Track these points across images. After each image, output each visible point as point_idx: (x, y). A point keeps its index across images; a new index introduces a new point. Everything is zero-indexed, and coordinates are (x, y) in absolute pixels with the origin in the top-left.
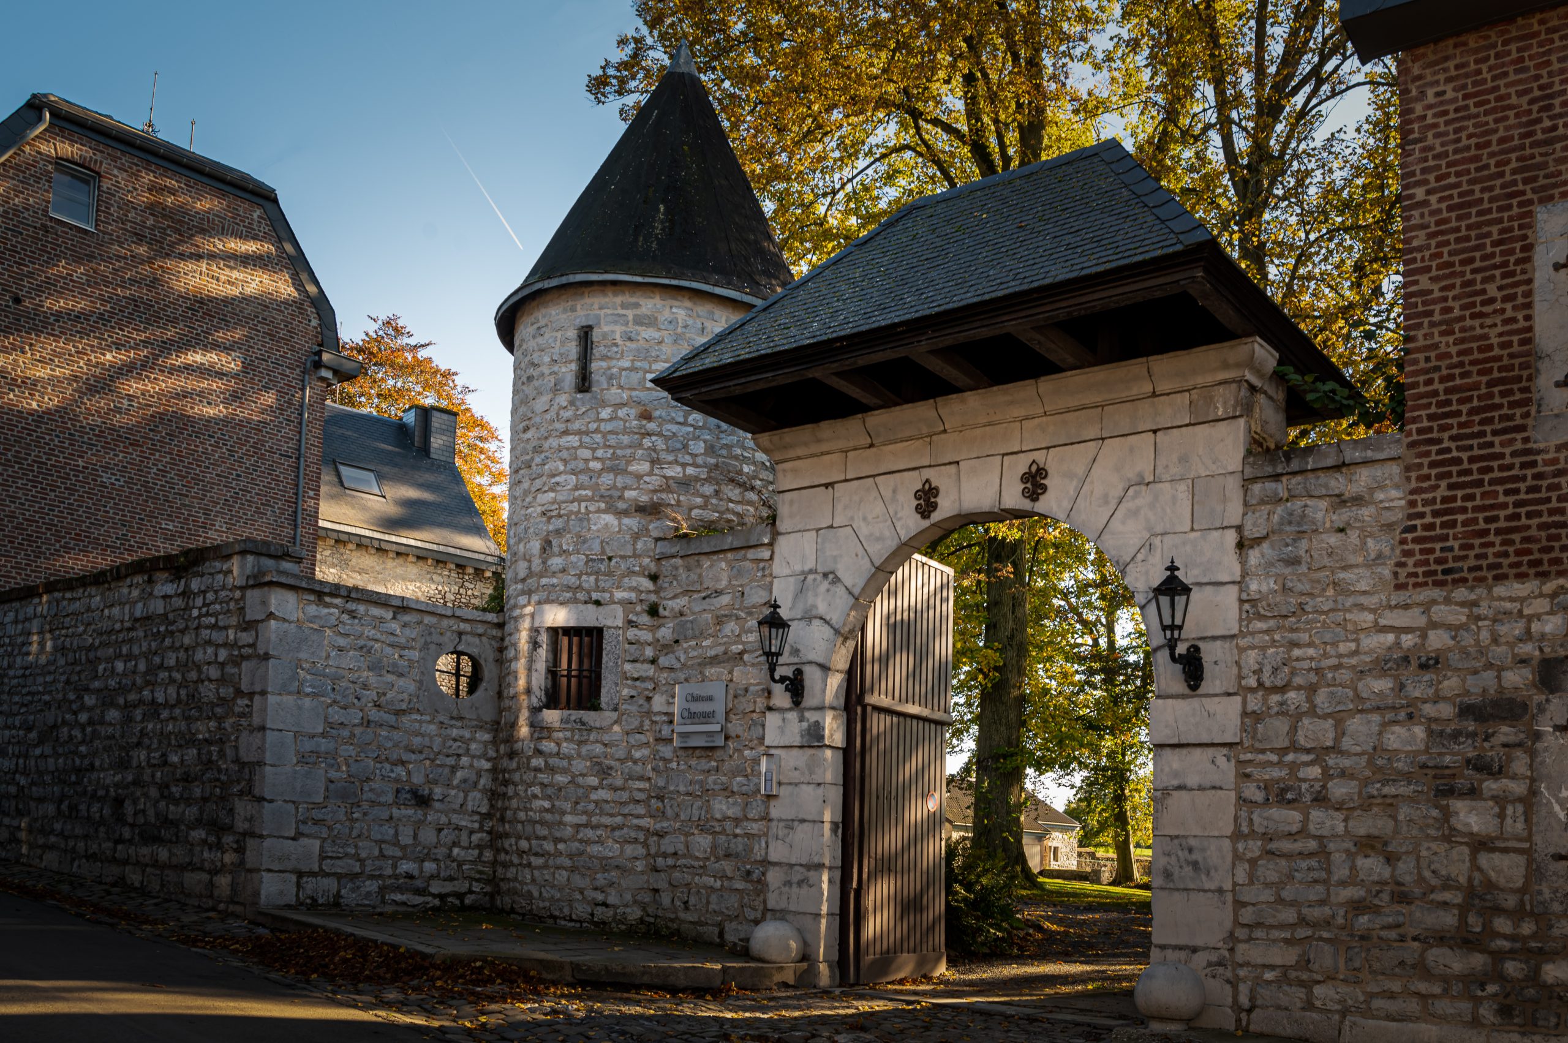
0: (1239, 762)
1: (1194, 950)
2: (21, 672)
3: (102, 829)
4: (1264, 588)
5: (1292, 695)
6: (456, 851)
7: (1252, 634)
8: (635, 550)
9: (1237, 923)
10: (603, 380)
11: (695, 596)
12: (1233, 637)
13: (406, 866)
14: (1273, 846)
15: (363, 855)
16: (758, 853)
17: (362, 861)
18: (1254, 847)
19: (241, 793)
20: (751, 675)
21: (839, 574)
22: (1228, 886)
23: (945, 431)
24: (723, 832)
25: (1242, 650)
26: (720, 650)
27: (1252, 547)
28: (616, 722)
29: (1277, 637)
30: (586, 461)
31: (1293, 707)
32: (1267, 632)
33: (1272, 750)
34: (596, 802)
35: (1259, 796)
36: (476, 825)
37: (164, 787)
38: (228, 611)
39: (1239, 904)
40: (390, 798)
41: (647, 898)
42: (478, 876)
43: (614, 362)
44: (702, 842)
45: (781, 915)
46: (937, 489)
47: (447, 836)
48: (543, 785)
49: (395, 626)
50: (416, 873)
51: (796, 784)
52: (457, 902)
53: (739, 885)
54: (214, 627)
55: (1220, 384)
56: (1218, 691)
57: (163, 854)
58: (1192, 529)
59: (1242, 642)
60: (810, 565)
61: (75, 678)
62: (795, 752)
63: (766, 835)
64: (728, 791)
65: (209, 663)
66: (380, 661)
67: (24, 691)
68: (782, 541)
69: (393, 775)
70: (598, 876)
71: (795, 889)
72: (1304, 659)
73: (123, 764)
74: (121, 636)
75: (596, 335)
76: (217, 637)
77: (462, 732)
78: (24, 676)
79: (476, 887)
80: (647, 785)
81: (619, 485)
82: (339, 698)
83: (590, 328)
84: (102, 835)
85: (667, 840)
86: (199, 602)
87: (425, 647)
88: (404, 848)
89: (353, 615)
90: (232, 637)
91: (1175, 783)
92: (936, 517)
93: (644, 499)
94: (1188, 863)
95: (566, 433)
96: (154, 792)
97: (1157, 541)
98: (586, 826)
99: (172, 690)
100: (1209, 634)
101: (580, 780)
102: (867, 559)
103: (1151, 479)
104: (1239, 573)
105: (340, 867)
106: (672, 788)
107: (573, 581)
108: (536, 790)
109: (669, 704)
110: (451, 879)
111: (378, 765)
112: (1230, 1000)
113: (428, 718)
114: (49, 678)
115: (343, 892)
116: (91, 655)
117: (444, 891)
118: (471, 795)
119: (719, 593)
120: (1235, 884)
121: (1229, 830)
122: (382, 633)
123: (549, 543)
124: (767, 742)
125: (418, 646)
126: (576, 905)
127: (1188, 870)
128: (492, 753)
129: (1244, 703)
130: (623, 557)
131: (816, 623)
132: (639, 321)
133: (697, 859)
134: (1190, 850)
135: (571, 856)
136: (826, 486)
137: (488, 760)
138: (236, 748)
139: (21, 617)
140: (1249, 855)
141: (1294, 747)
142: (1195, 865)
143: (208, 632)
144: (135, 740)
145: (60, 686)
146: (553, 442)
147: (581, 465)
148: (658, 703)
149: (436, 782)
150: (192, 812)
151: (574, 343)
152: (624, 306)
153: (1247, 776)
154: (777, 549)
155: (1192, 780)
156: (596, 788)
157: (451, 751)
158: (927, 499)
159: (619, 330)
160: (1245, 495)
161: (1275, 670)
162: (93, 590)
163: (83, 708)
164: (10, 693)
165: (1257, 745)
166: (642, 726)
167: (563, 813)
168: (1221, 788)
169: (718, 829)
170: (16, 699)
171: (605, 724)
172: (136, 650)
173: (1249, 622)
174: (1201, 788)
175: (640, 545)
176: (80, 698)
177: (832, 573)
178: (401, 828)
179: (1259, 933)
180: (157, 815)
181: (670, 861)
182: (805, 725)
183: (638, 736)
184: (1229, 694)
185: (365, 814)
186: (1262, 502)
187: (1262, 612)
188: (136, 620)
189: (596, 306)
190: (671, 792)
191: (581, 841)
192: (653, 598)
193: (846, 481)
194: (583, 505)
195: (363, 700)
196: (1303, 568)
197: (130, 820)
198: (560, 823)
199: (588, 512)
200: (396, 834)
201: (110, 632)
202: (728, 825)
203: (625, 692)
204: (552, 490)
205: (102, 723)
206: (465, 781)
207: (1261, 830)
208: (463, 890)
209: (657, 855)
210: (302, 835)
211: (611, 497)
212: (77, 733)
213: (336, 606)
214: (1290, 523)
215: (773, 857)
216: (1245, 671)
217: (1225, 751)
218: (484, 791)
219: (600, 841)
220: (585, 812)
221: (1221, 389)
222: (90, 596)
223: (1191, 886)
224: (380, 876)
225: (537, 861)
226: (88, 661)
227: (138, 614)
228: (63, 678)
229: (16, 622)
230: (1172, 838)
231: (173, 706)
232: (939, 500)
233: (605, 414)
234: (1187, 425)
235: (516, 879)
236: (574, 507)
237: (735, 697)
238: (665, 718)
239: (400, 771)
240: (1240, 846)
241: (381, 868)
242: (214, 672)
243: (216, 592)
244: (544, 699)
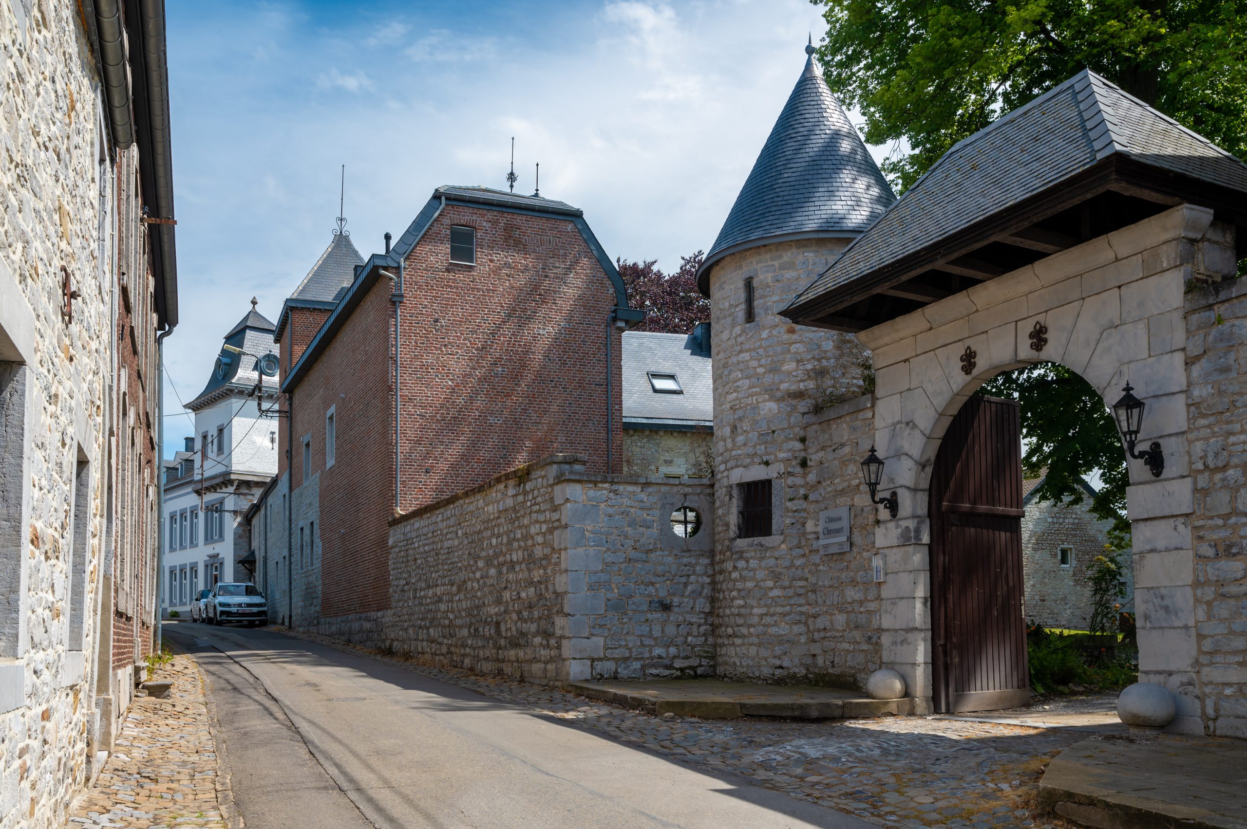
0: (1195, 528)
1: (1170, 674)
2: (446, 551)
3: (491, 642)
4: (1204, 393)
5: (1231, 472)
6: (690, 639)
7: (1198, 429)
8: (789, 423)
9: (1201, 652)
10: (762, 312)
11: (829, 449)
12: (1183, 433)
13: (657, 651)
14: (1222, 590)
15: (631, 645)
16: (875, 624)
17: (630, 649)
18: (1209, 593)
19: (558, 613)
20: (863, 500)
21: (916, 422)
22: (1191, 623)
23: (977, 311)
24: (853, 611)
25: (1190, 442)
26: (845, 484)
27: (1194, 363)
28: (783, 542)
29: (1216, 429)
30: (755, 368)
31: (1232, 482)
32: (1208, 426)
33: (1218, 516)
34: (773, 598)
35: (1211, 552)
36: (702, 621)
37: (519, 613)
38: (546, 500)
39: (1201, 637)
40: (645, 607)
41: (809, 661)
42: (705, 655)
43: (768, 299)
44: (840, 619)
45: (891, 666)
46: (975, 353)
47: (683, 630)
48: (739, 590)
49: (643, 496)
50: (664, 655)
51: (897, 573)
52: (692, 673)
53: (865, 647)
54: (537, 512)
55: (1164, 243)
56: (1175, 475)
57: (521, 654)
58: (1150, 356)
59: (1191, 436)
60: (897, 418)
61: (473, 551)
62: (895, 550)
63: (879, 610)
64: (854, 583)
65: (537, 534)
66: (634, 520)
67: (449, 562)
68: (879, 404)
69: (647, 592)
70: (776, 648)
71: (899, 647)
72: (1238, 444)
73: (499, 601)
74: (493, 523)
75: (755, 283)
76: (541, 518)
77: (689, 560)
78: (448, 553)
79: (704, 662)
80: (806, 583)
81: (776, 381)
82: (610, 547)
83: (751, 278)
84: (491, 645)
85: (818, 620)
86: (530, 497)
87: (663, 506)
88: (655, 639)
89: (616, 492)
90: (548, 517)
91: (1148, 547)
92: (975, 372)
93: (794, 387)
94: (1162, 607)
95: (741, 352)
96: (514, 616)
97: (1125, 368)
98: (766, 615)
99: (520, 553)
100: (1166, 433)
101: (762, 584)
102: (933, 409)
103: (1119, 323)
104: (1185, 384)
105: (617, 654)
106: (820, 584)
107: (751, 451)
108: (735, 593)
109: (817, 525)
110: (687, 658)
111: (637, 587)
112: (1199, 711)
113: (667, 553)
114: (460, 553)
115: (619, 670)
116: (480, 536)
117: (683, 666)
118: (698, 601)
119: (843, 445)
120: (1197, 622)
121: (1189, 580)
122: (635, 501)
123: (735, 427)
124: (877, 546)
125: (658, 507)
126: (763, 669)
127: (1162, 613)
128: (710, 572)
129: (1195, 482)
130: (782, 429)
131: (904, 458)
132: (783, 267)
133: (838, 631)
134: (1162, 598)
135: (758, 636)
136: (905, 361)
137: (708, 576)
138: (554, 584)
139: (445, 517)
140: (1206, 598)
141: (1235, 512)
142: (1166, 608)
143: (536, 515)
144: (503, 585)
145: (466, 557)
146: (734, 360)
147: (752, 371)
148: (810, 526)
149: (674, 594)
150: (533, 627)
151: (743, 290)
152: (772, 259)
153: (1201, 538)
154: (876, 409)
155: (1160, 545)
156: (772, 589)
157: (683, 573)
158: (969, 361)
159: (770, 276)
160: (1187, 324)
161: (1216, 454)
162: (478, 496)
163: (478, 569)
164: (442, 564)
165: (1208, 513)
166: (800, 542)
167: (752, 607)
168: (1182, 549)
169: (850, 609)
170: (446, 567)
171: (775, 544)
172: (501, 531)
173: (1195, 420)
174: (1167, 550)
175: (792, 420)
176: (476, 562)
177: (912, 421)
178: (653, 626)
179: (1218, 658)
180: (517, 630)
181: (822, 634)
182: (899, 531)
183: (797, 550)
184: (1183, 477)
185: (630, 619)
186: (1199, 328)
187: (1204, 411)
188: (500, 512)
189: (754, 263)
190: (820, 587)
191: (764, 625)
192: (803, 454)
193: (917, 355)
194: (754, 398)
195: (626, 546)
196: (1233, 374)
197: (504, 634)
198: (751, 614)
199: (758, 402)
200: (651, 630)
201: (488, 521)
202: (856, 606)
203: (788, 521)
204: (735, 391)
205: (487, 577)
206: (693, 592)
207: (1215, 578)
208: (695, 664)
209: (814, 631)
210: (592, 635)
211: (772, 390)
212: (475, 584)
213: (606, 489)
214: (1222, 340)
215: (885, 625)
216: (1194, 458)
217: (1182, 520)
218: (707, 597)
219: (776, 624)
220: (766, 606)
221: (1165, 247)
222: (478, 500)
223: (1165, 625)
224: (642, 658)
225: (738, 641)
226: (479, 540)
227: (501, 509)
228: (467, 552)
229: (443, 521)
230: (1149, 589)
231: (521, 563)
232: (976, 360)
233: (764, 335)
234: (1142, 279)
235: (726, 654)
236: (749, 401)
237: (856, 516)
238: (814, 536)
239: (651, 589)
240: (1199, 592)
241: (642, 653)
242: (540, 539)
243: (539, 490)
244: (737, 532)
